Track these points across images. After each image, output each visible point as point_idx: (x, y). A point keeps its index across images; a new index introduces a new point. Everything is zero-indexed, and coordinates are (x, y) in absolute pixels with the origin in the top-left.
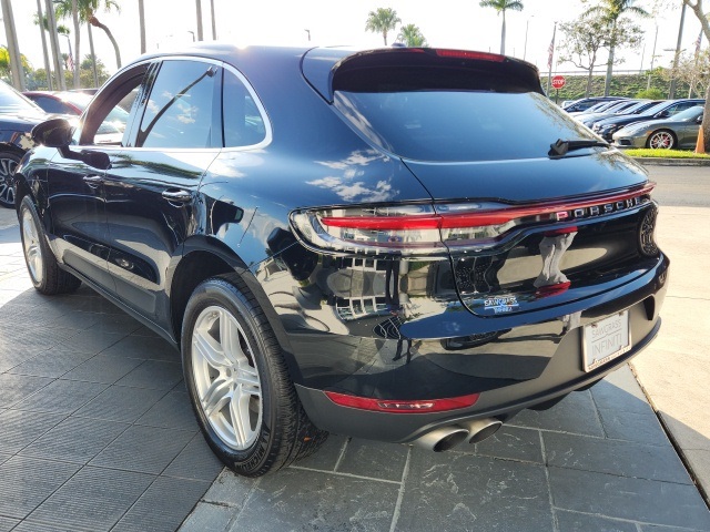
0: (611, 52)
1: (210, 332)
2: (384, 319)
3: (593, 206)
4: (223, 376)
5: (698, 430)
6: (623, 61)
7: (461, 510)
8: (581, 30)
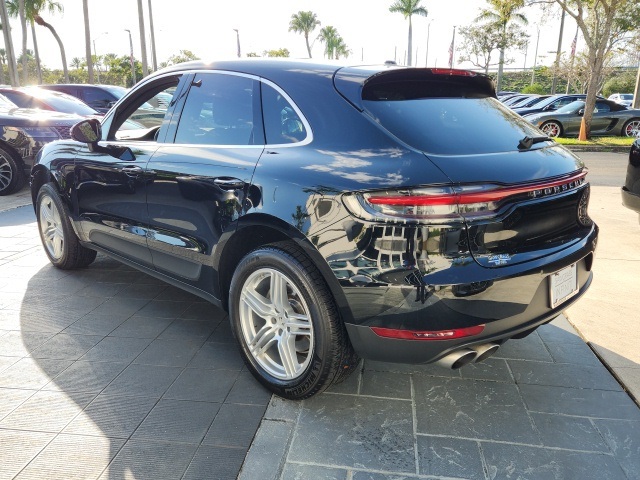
0: (502, 53)
1: (257, 290)
2: (409, 273)
3: (547, 187)
4: (269, 323)
5: (621, 354)
6: (513, 61)
7: (461, 416)
8: (477, 34)
